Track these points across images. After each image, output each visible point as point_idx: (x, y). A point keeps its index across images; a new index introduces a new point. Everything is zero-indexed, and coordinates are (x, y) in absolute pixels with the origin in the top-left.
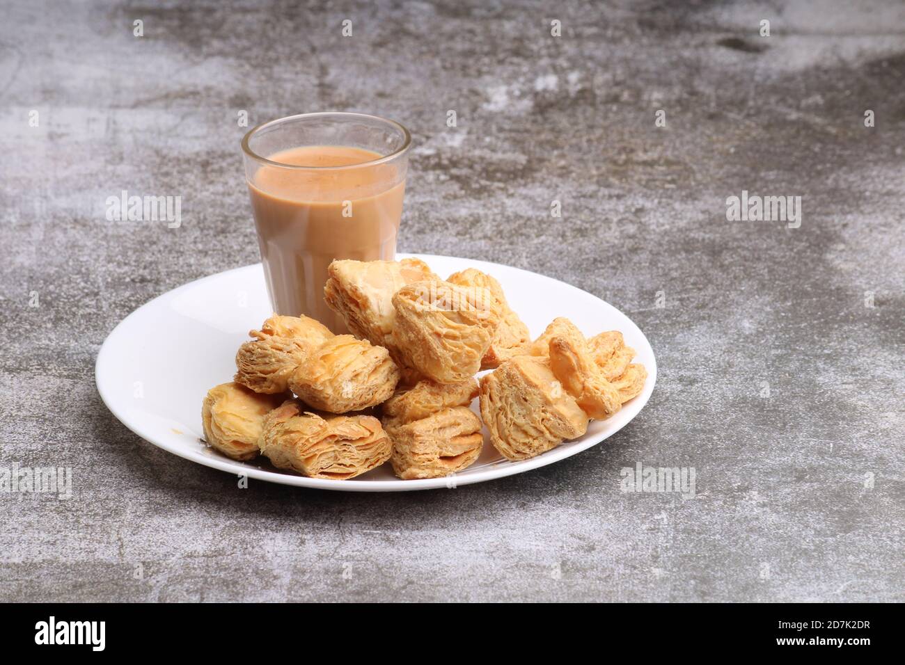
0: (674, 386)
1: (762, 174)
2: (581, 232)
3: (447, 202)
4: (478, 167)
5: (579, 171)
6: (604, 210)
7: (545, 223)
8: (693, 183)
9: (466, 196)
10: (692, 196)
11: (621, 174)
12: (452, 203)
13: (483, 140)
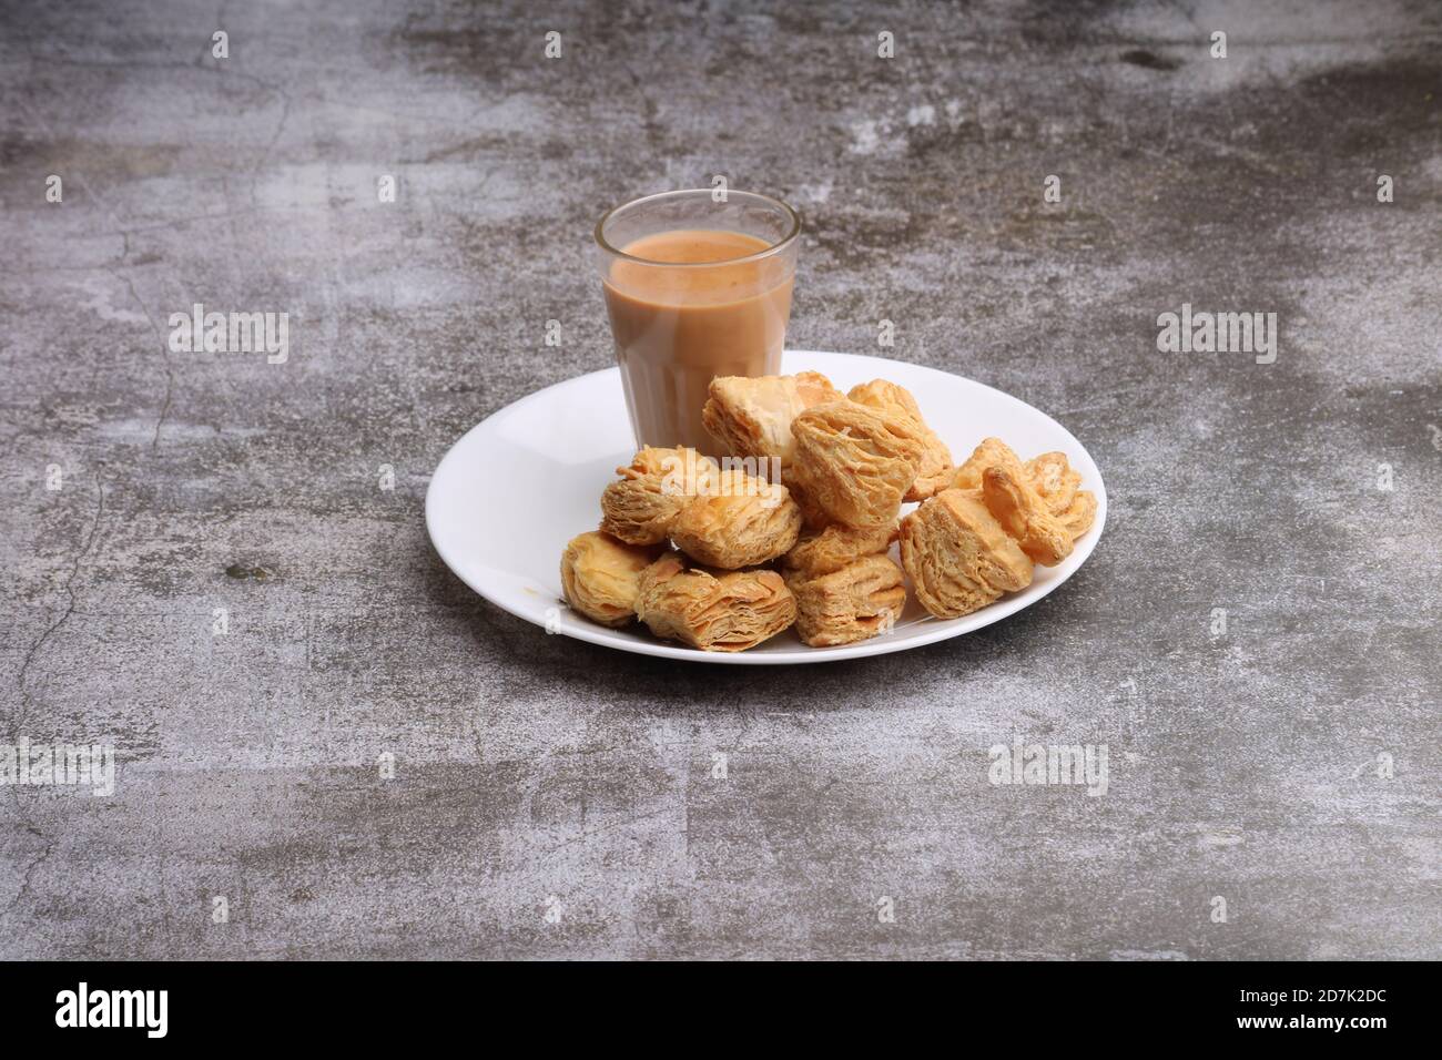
0: (1123, 511)
1: (1196, 229)
2: (987, 310)
3: (819, 275)
4: (851, 229)
5: (975, 230)
6: (1010, 280)
7: (940, 299)
8: (1114, 243)
9: (842, 266)
10: (1114, 260)
11: (1027, 234)
12: (825, 276)
13: (853, 193)
